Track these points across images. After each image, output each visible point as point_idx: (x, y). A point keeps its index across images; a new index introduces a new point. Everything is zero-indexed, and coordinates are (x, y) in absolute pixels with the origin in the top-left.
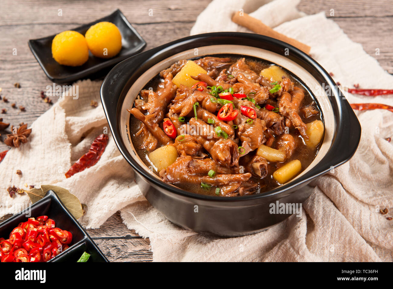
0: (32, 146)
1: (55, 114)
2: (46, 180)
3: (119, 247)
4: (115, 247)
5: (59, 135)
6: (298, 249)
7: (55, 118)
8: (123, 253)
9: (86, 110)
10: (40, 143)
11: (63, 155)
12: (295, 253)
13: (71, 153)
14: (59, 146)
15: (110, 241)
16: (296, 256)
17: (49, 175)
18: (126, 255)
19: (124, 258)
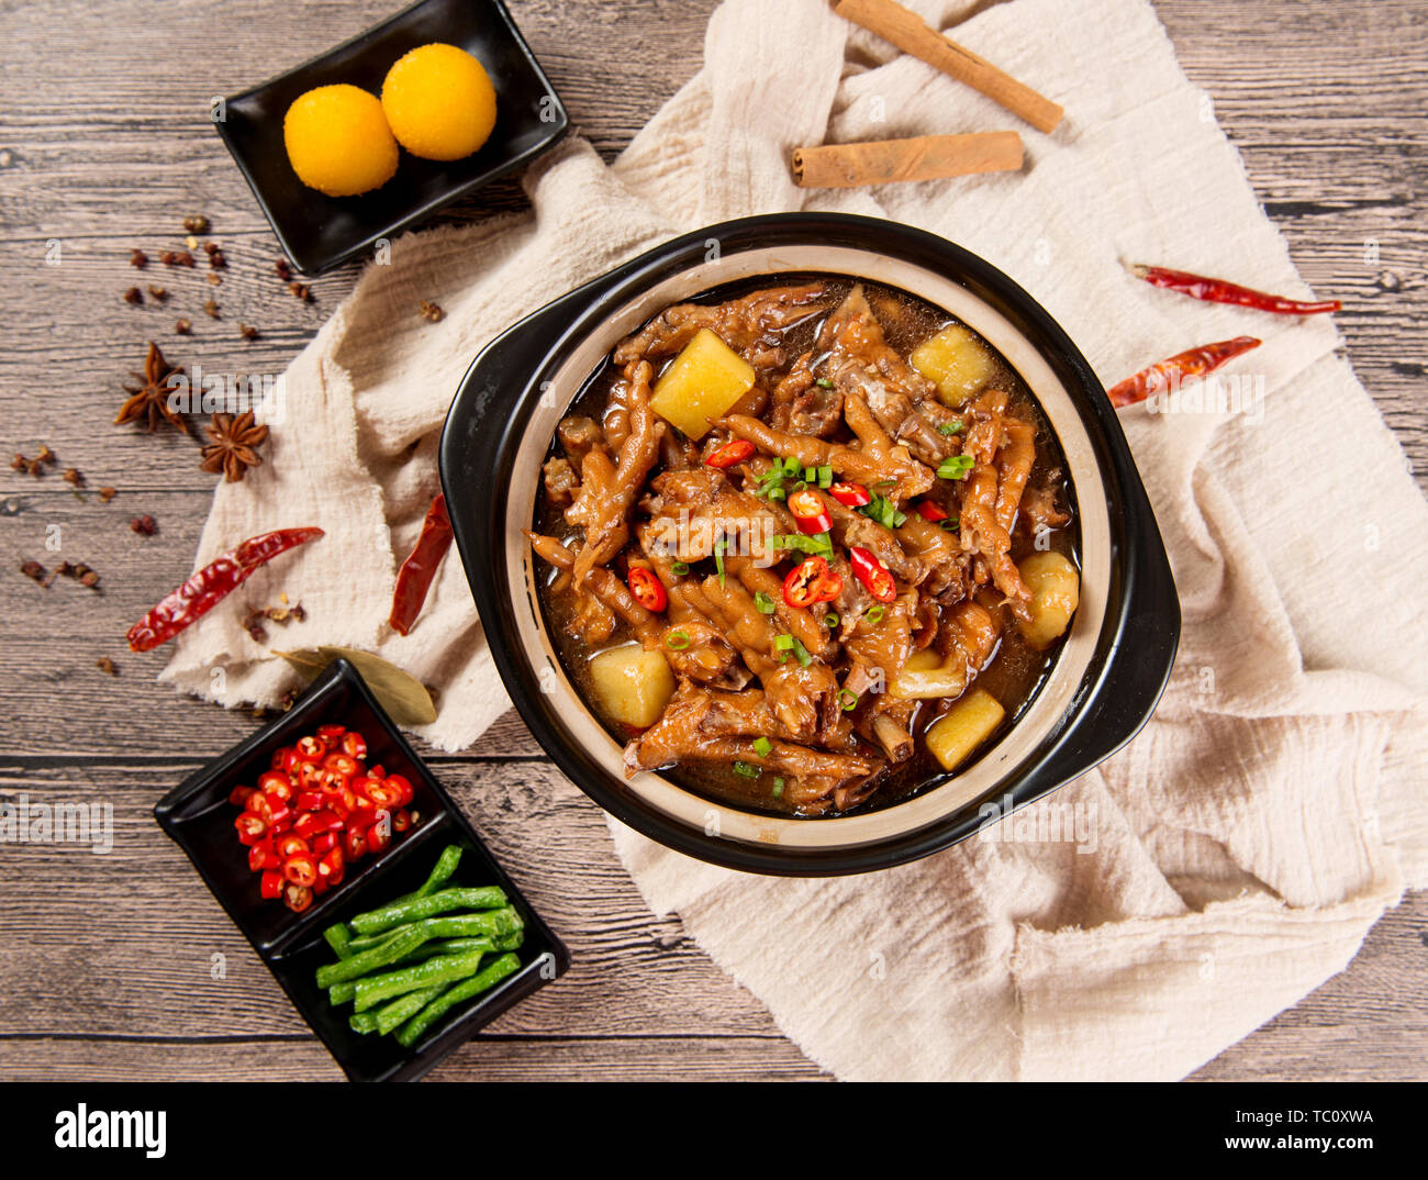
0: (279, 472)
1: (324, 383)
2: (332, 587)
3: (532, 785)
4: (522, 783)
5: (344, 466)
6: (975, 855)
7: (326, 402)
8: (541, 802)
9: (410, 329)
10: (298, 464)
11: (364, 514)
12: (965, 859)
13: (384, 510)
14: (349, 491)
15: (507, 766)
16: (966, 869)
17: (337, 574)
18: (551, 807)
19: (547, 815)
